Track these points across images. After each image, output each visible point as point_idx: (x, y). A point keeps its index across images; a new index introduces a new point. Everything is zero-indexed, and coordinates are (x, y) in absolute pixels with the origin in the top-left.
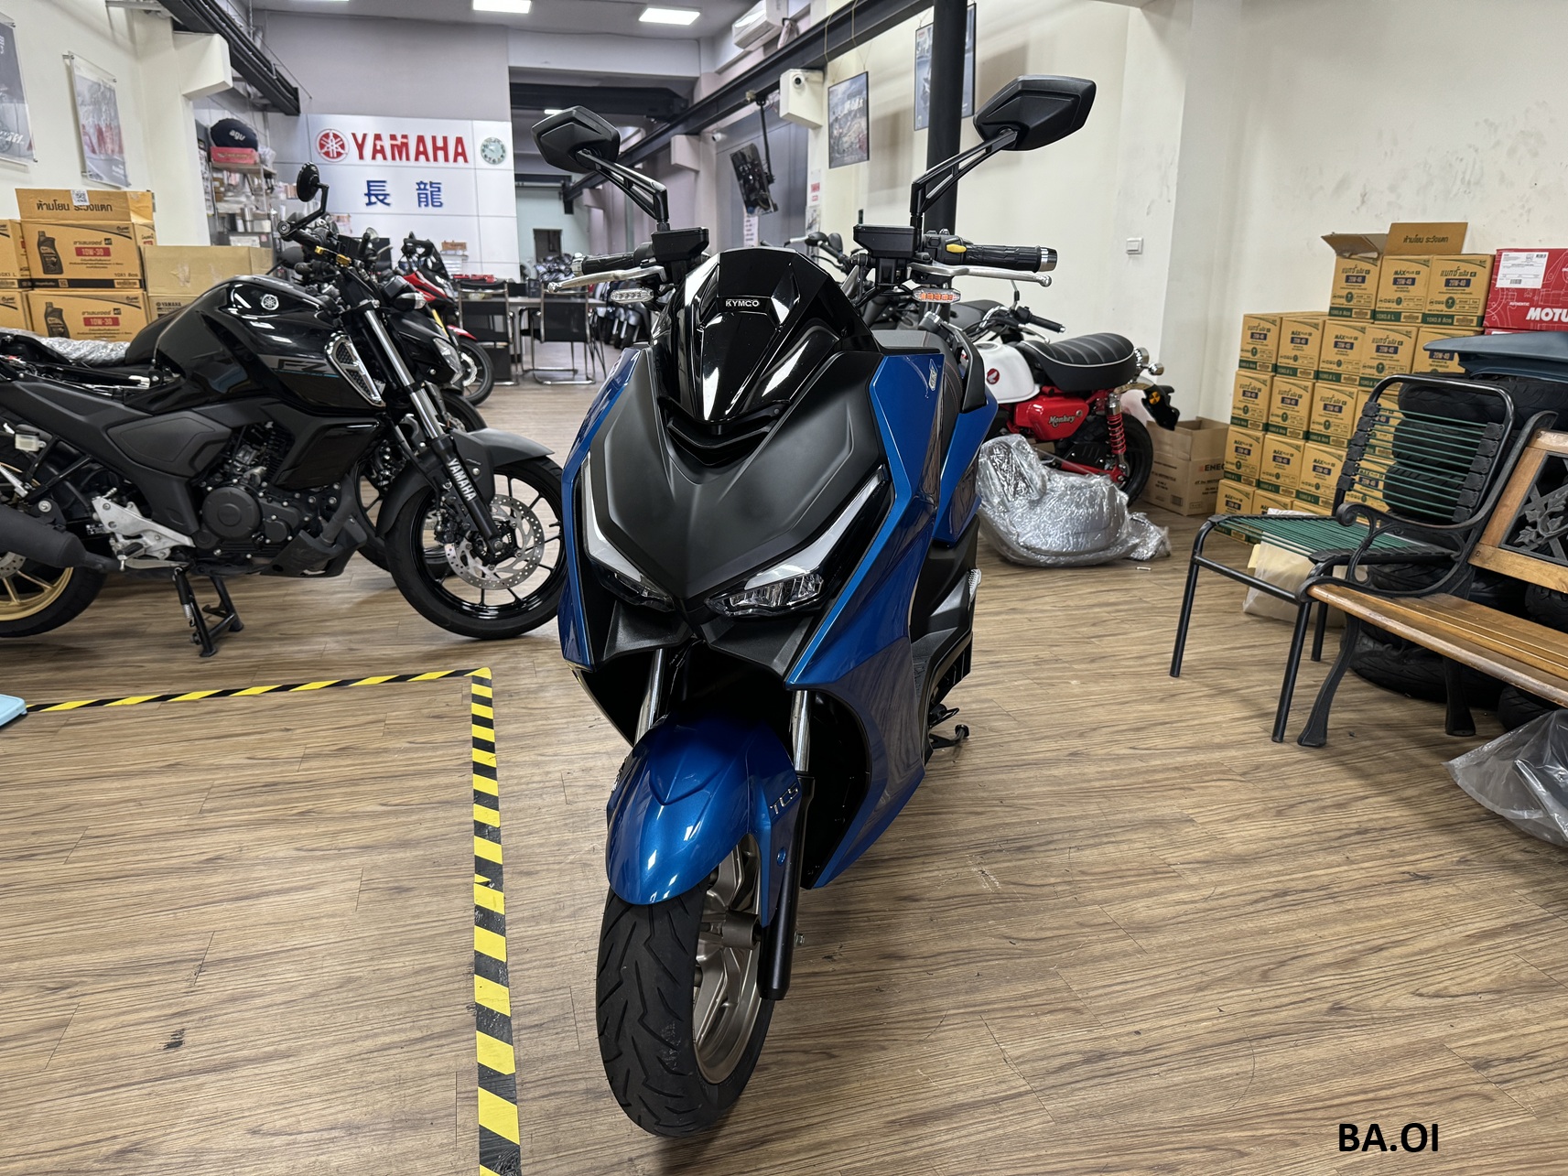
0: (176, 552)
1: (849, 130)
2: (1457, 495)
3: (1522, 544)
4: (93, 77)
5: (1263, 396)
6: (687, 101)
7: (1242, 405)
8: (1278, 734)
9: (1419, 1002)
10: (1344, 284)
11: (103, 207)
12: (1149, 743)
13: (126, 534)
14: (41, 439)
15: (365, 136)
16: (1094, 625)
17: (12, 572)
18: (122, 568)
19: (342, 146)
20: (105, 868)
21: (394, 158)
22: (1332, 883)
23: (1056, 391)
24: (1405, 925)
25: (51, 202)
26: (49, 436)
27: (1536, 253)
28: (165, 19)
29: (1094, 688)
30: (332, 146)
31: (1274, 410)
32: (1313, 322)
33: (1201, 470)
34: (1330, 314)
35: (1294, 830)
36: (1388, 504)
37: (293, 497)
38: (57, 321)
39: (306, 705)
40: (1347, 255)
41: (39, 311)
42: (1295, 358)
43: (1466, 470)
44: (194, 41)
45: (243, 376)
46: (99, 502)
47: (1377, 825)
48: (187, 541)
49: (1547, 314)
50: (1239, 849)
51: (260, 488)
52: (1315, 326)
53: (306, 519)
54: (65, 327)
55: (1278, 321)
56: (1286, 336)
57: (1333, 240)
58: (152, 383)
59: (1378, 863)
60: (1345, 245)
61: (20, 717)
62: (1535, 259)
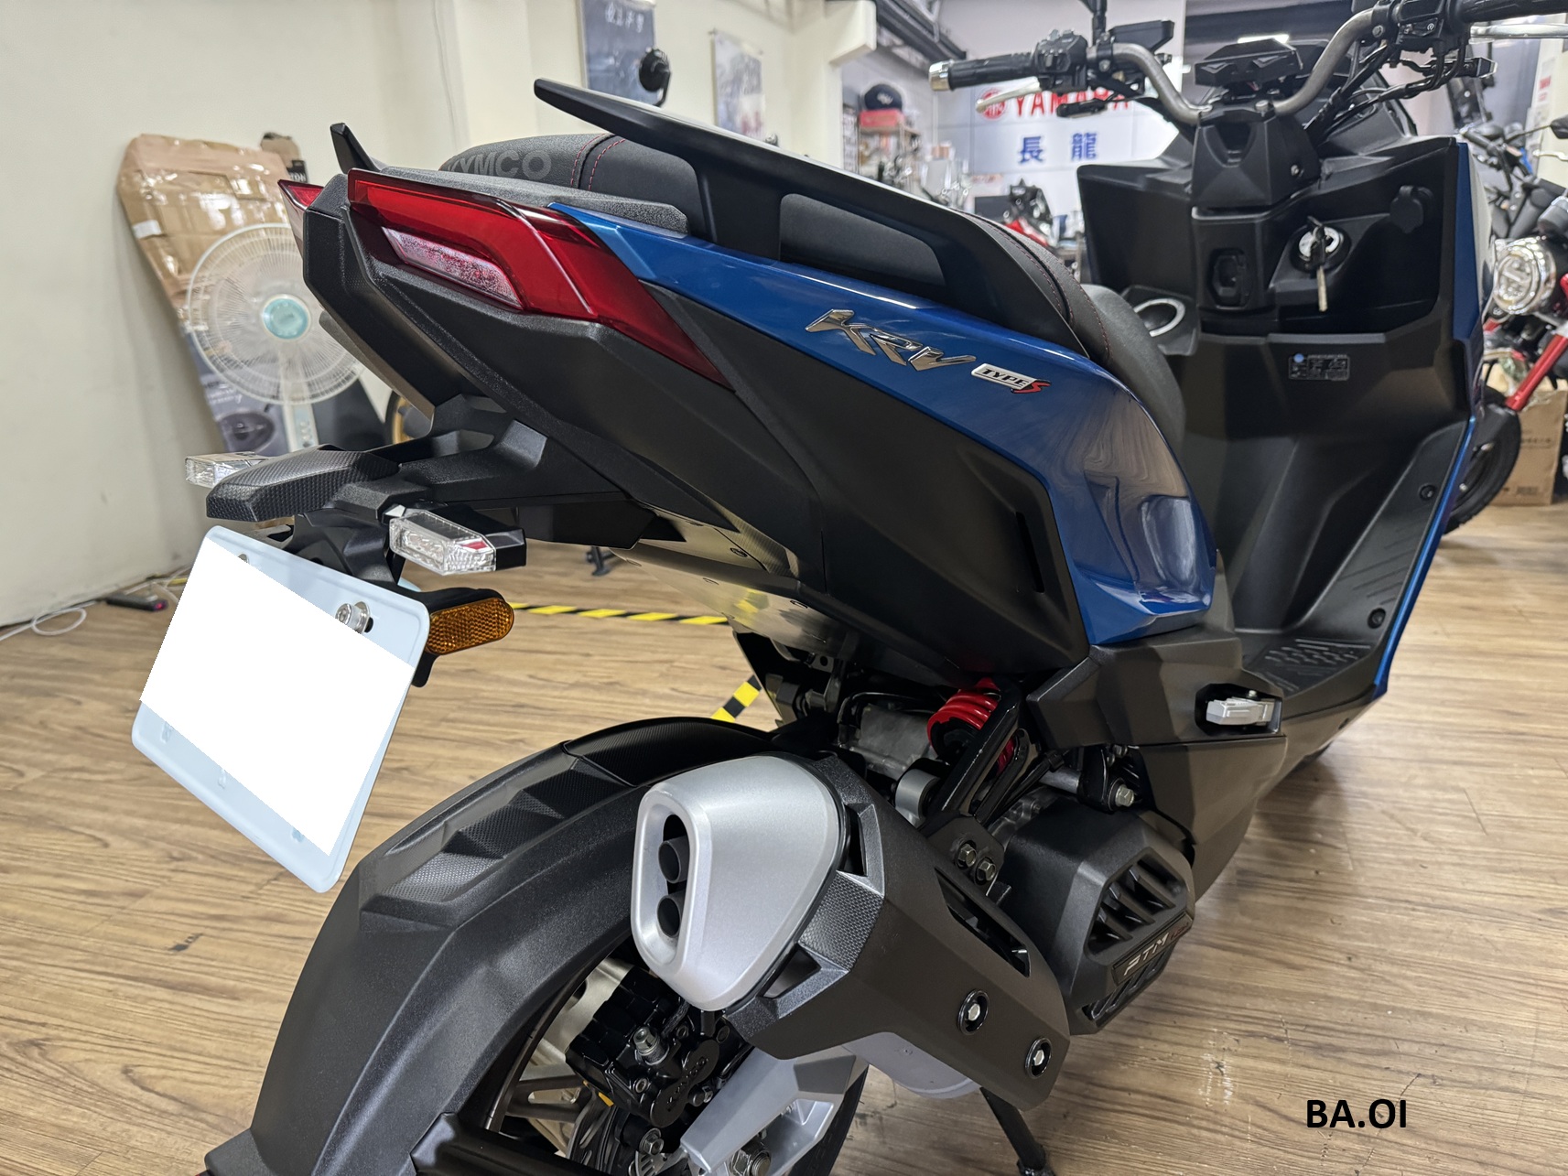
4: (739, 51)
19: (1004, 105)
21: (1052, 111)
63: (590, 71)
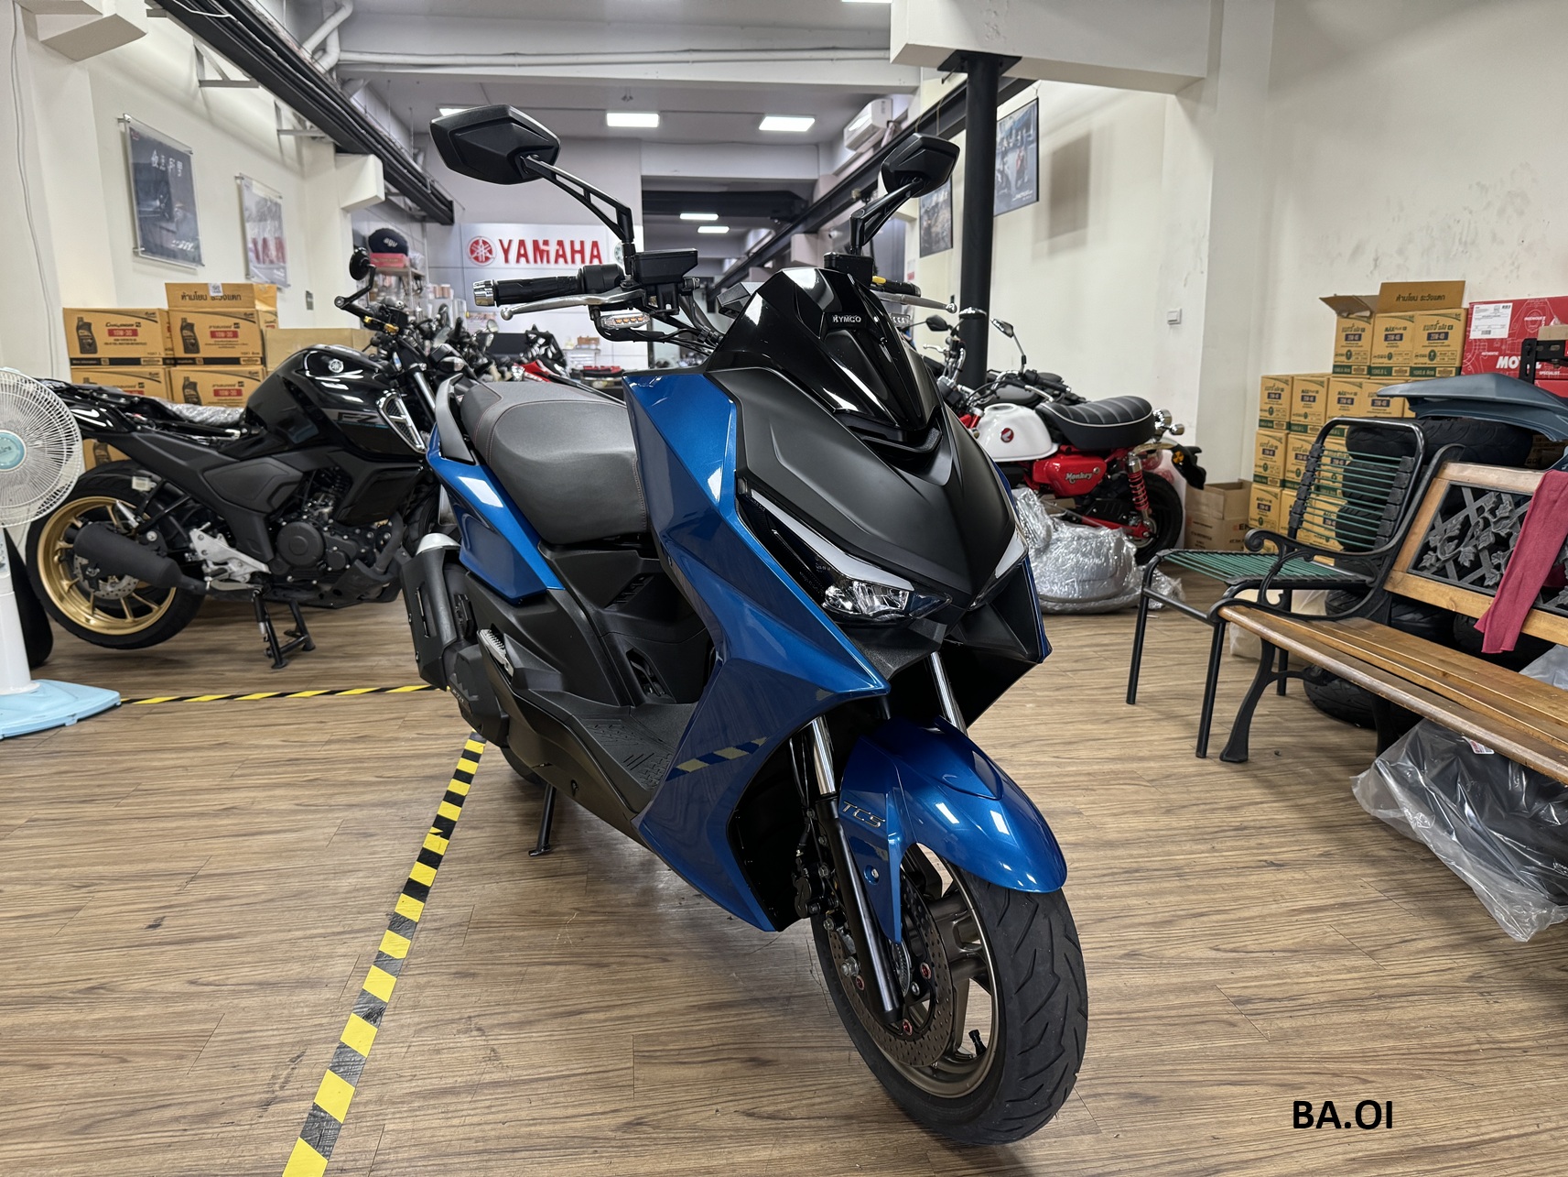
0: (255, 576)
1: (936, 221)
2: (1377, 526)
3: (1425, 568)
4: (262, 194)
5: (1280, 453)
6: (807, 202)
7: (1262, 463)
8: (1201, 751)
9: (1213, 954)
10: (1344, 343)
11: (234, 297)
12: (1074, 754)
13: (216, 561)
14: (153, 481)
15: (510, 241)
16: (1076, 661)
17: (127, 593)
18: (208, 587)
19: (490, 252)
20: (143, 811)
21: (535, 261)
22: (1188, 865)
23: (1073, 450)
24: (1236, 899)
25: (193, 294)
26: (158, 478)
27: (1502, 305)
28: (329, 143)
29: (1047, 710)
30: (482, 251)
31: (1291, 467)
32: (1322, 382)
33: (1235, 528)
34: (1334, 372)
35: (1175, 824)
36: (1341, 543)
37: (354, 533)
38: (193, 392)
39: (345, 705)
40: (1345, 315)
41: (178, 384)
42: (1306, 416)
43: (1384, 502)
44: (352, 161)
45: (315, 431)
46: (195, 534)
47: (1258, 824)
48: (264, 568)
49: (1514, 362)
50: (1112, 836)
51: (326, 524)
52: (1321, 384)
53: (363, 551)
54: (198, 398)
55: (1290, 381)
56: (1298, 396)
57: (1335, 302)
58: (242, 434)
59: (1245, 852)
60: (1342, 305)
61: (115, 707)
62: (1501, 310)
63: (140, 212)
